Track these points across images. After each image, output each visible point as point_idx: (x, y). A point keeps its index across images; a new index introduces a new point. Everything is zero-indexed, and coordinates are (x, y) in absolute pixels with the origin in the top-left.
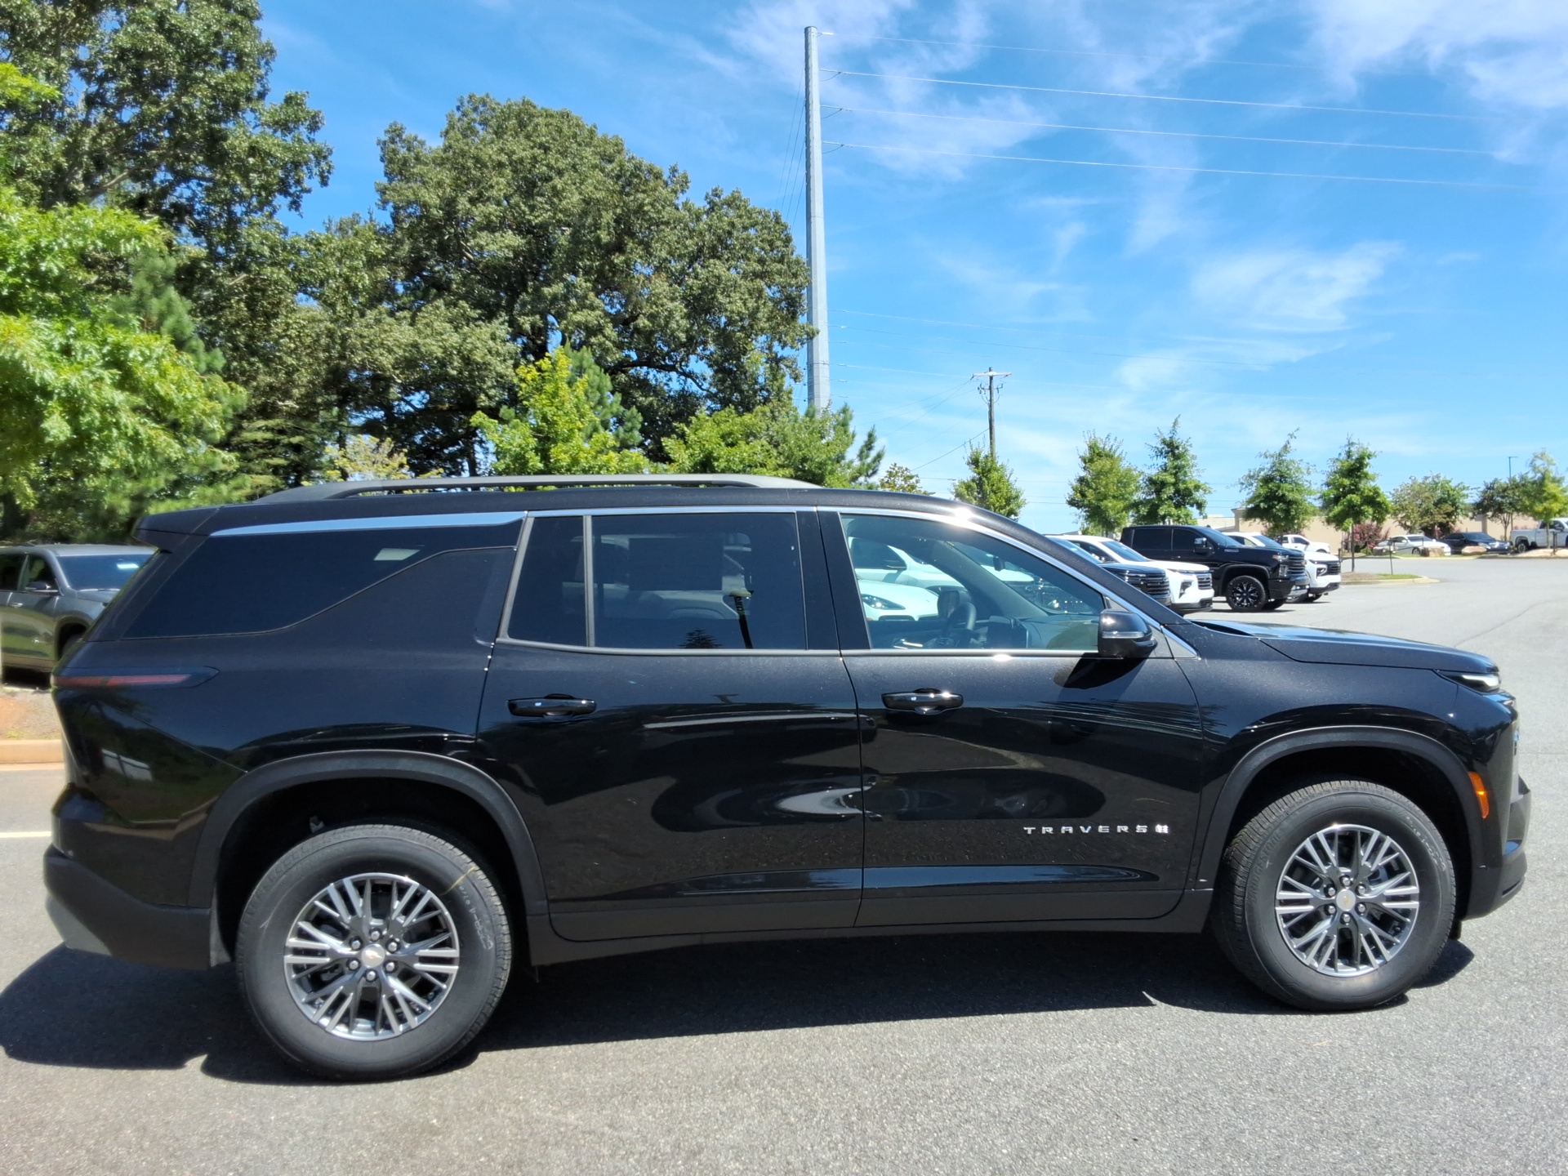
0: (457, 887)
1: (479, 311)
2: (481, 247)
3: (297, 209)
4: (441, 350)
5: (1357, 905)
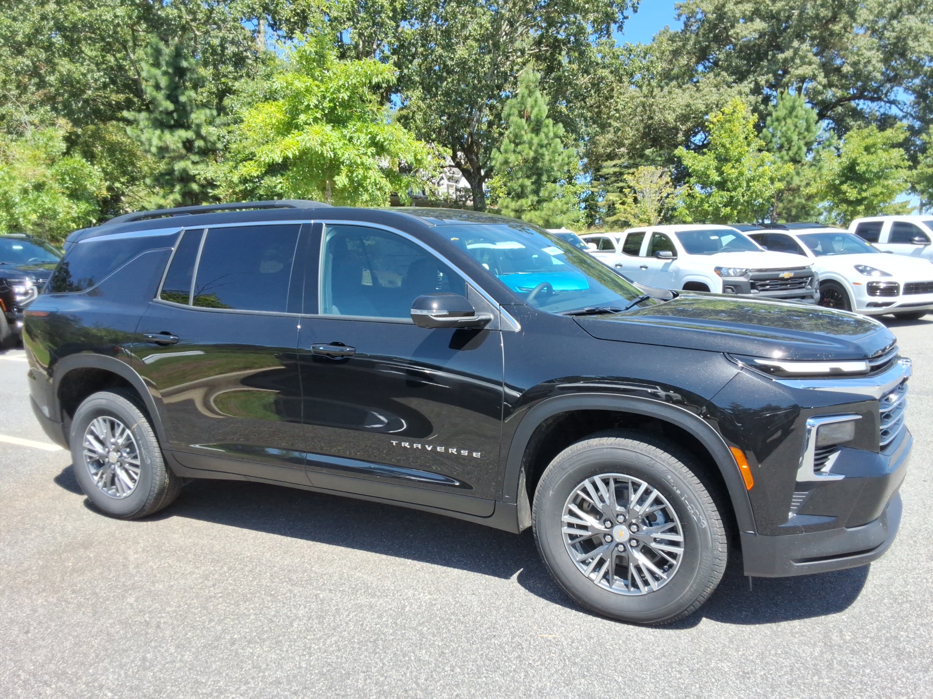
1: (734, 77)
2: (738, 34)
3: (621, 31)
4: (704, 106)
5: (630, 540)
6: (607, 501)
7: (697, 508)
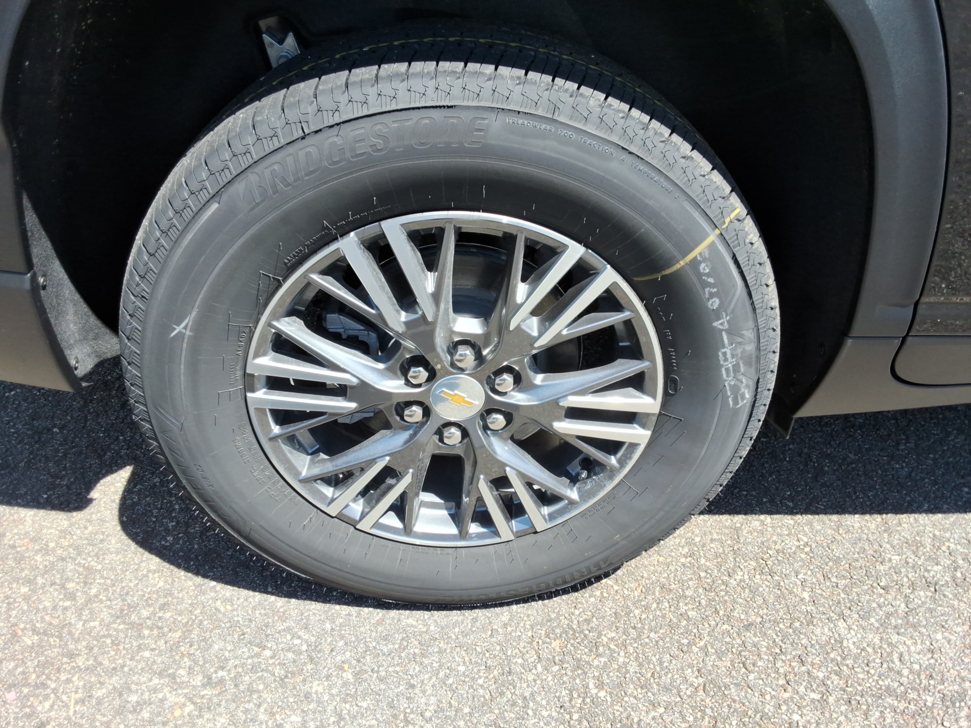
0: (695, 263)
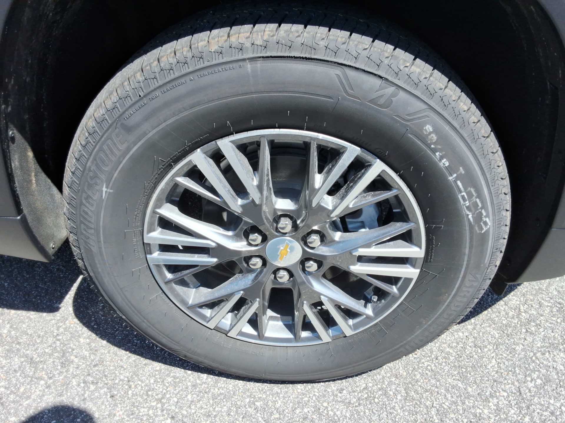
5: (303, 262)
6: (254, 195)
7: (480, 195)
